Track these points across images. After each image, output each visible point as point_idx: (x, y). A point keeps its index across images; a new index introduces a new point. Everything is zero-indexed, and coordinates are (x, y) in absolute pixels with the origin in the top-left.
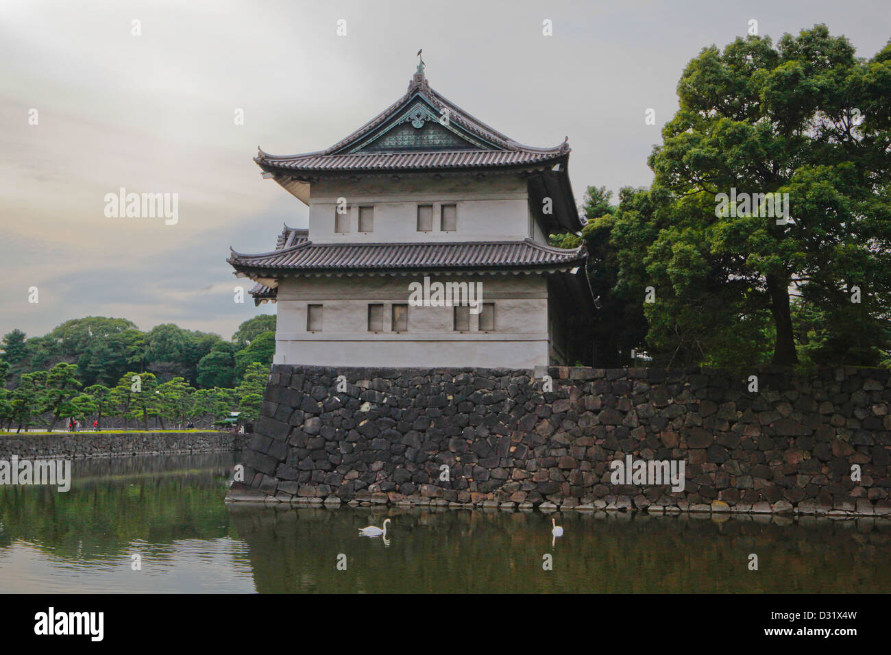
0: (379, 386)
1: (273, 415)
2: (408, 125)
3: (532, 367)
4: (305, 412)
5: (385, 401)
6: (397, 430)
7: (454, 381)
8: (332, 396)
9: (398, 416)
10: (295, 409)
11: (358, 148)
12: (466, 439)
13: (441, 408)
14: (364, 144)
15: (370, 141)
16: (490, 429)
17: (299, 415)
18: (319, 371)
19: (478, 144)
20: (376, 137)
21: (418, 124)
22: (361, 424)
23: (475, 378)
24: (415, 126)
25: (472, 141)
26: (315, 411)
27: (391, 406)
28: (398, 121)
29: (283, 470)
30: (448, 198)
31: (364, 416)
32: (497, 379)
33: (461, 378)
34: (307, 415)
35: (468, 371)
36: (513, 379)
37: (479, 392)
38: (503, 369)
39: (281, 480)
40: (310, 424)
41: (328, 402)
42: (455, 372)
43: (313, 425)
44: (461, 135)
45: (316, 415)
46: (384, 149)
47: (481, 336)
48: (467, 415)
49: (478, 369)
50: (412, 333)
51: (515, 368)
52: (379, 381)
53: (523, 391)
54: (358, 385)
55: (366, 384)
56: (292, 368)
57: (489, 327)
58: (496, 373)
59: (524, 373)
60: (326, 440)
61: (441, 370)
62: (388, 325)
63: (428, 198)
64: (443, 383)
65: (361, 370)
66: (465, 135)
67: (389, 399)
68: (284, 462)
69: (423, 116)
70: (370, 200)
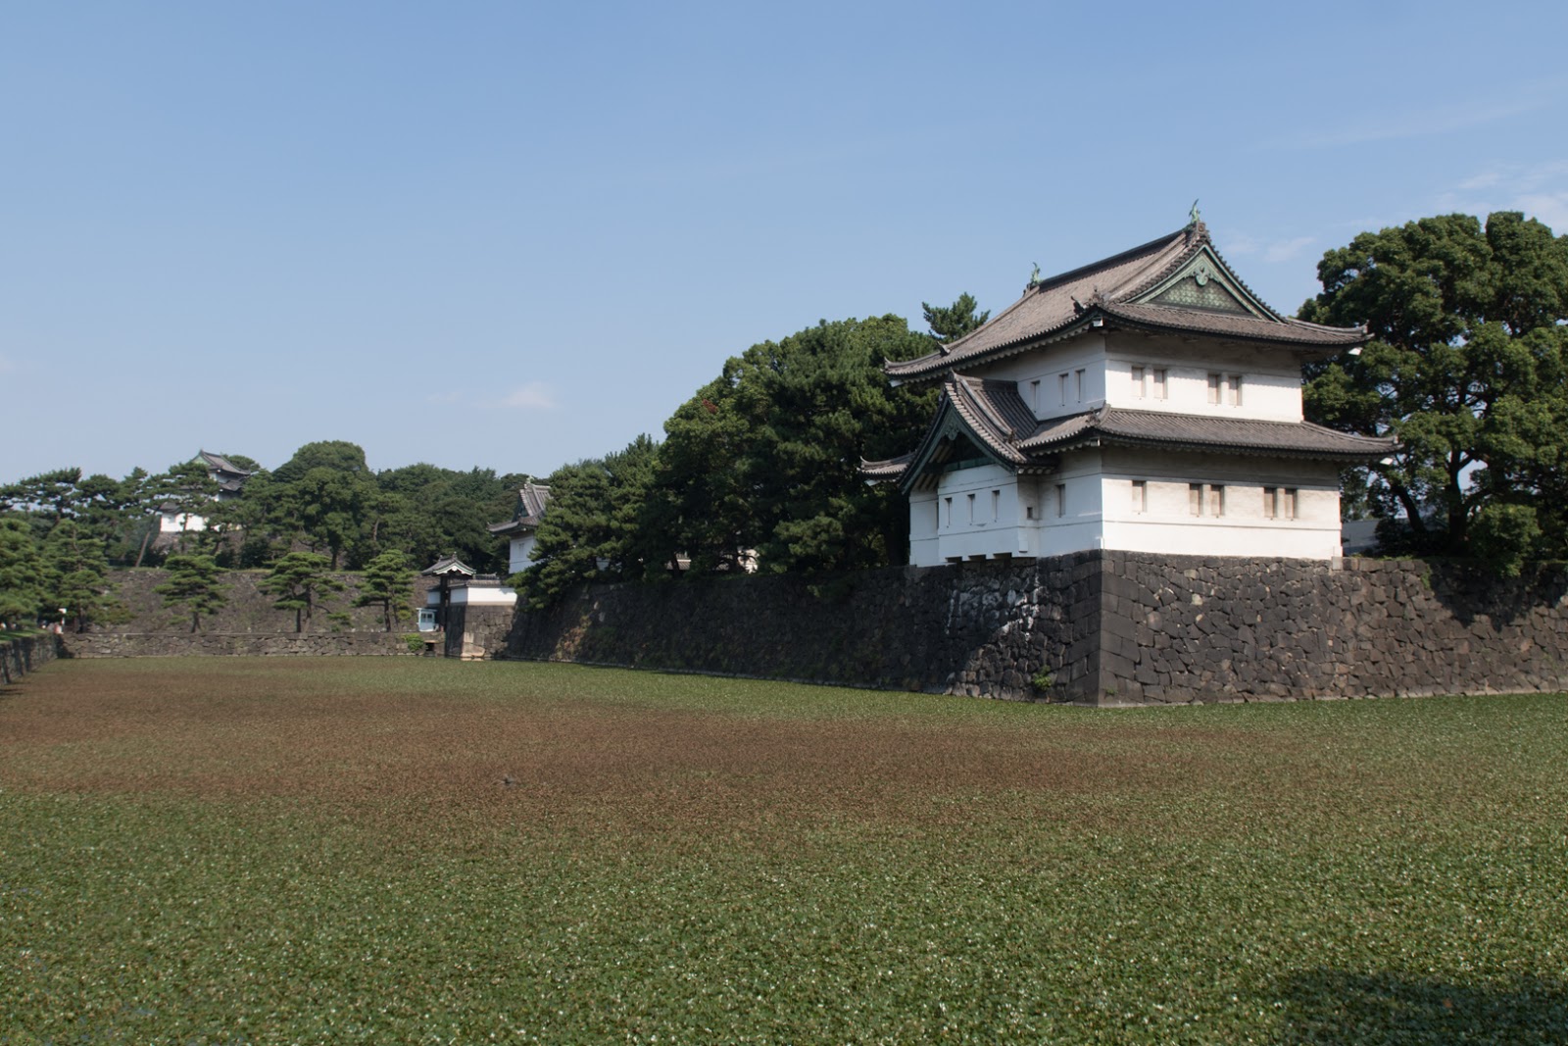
0: (1205, 576)
1: (1115, 609)
2: (1193, 278)
3: (1330, 558)
4: (1144, 605)
5: (1212, 593)
6: (1230, 625)
7: (1268, 571)
8: (1164, 586)
9: (1228, 610)
10: (1134, 601)
11: (1147, 298)
12: (1290, 633)
13: (1261, 600)
14: (1153, 295)
15: (1158, 292)
16: (1307, 622)
17: (1139, 608)
18: (1150, 559)
19: (1255, 312)
20: (1163, 289)
21: (1202, 280)
22: (1198, 618)
23: (1286, 568)
24: (1200, 282)
25: (1250, 307)
26: (1155, 605)
27: (1219, 598)
28: (1184, 274)
29: (1145, 673)
30: (1235, 369)
31: (1198, 610)
32: (1303, 569)
33: (1274, 567)
34: (1148, 609)
35: (1279, 561)
36: (1315, 570)
37: (1289, 583)
38: (1308, 560)
39: (1143, 684)
40: (1153, 618)
41: (1163, 594)
42: (1266, 562)
43: (1155, 621)
44: (1240, 298)
45: (1155, 609)
47: (1288, 524)
48: (1285, 609)
49: (1287, 559)
50: (1231, 516)
51: (1317, 557)
52: (1204, 571)
53: (1324, 582)
54: (1186, 574)
55: (1193, 574)
56: (1124, 554)
57: (1291, 514)
58: (1303, 564)
59: (1324, 564)
60: (1172, 637)
61: (1257, 558)
62: (1207, 508)
63: (1217, 367)
64: (1259, 574)
65: (1189, 558)
66: (1244, 301)
67: (1216, 591)
68: (1140, 663)
69: (1206, 272)
70: (1164, 362)
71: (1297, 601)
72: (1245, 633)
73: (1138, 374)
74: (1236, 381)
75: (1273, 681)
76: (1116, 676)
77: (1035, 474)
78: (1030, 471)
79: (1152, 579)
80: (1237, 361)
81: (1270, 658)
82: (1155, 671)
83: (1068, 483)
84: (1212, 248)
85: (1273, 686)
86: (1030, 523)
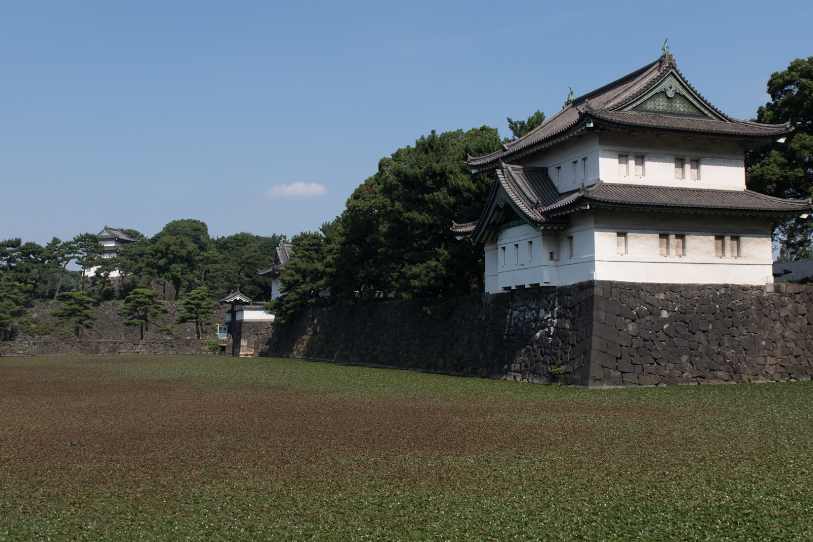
0: (671, 297)
1: (603, 321)
2: (664, 93)
3: (764, 284)
4: (625, 318)
5: (676, 309)
6: (689, 331)
7: (718, 293)
8: (640, 305)
9: (688, 321)
10: (618, 316)
11: (630, 107)
12: (734, 337)
13: (713, 314)
14: (634, 105)
15: (638, 103)
16: (747, 329)
17: (622, 321)
18: (630, 286)
19: (710, 115)
20: (642, 100)
21: (670, 94)
22: (665, 327)
23: (732, 291)
24: (669, 95)
25: (706, 112)
26: (634, 318)
27: (681, 313)
28: (657, 90)
29: (624, 365)
30: (695, 155)
31: (665, 321)
32: (744, 292)
33: (723, 291)
34: (628, 321)
35: (726, 286)
36: (753, 293)
37: (734, 302)
38: (748, 285)
39: (623, 372)
40: (631, 327)
41: (639, 310)
42: (717, 287)
43: (633, 329)
44: (698, 106)
45: (633, 321)
46: (646, 111)
47: (733, 261)
48: (730, 319)
49: (733, 285)
50: (689, 257)
51: (755, 284)
52: (670, 294)
53: (760, 301)
54: (657, 296)
55: (662, 296)
56: (611, 283)
57: (736, 254)
58: (744, 289)
59: (760, 288)
60: (645, 340)
61: (710, 285)
62: (673, 251)
63: (681, 154)
64: (711, 296)
65: (659, 285)
66: (702, 107)
67: (679, 308)
68: (620, 358)
69: (674, 88)
70: (642, 151)
71: (739, 314)
72: (700, 337)
73: (624, 159)
74: (696, 163)
75: (720, 370)
76: (603, 367)
77: (552, 229)
78: (549, 228)
79: (632, 300)
80: (696, 149)
81: (718, 353)
82: (632, 363)
83: (574, 235)
84: (677, 72)
85: (720, 373)
86: (552, 263)
